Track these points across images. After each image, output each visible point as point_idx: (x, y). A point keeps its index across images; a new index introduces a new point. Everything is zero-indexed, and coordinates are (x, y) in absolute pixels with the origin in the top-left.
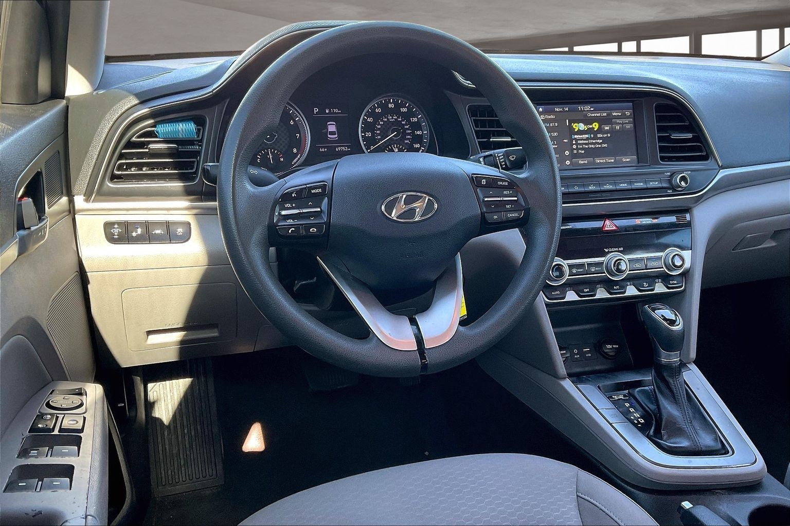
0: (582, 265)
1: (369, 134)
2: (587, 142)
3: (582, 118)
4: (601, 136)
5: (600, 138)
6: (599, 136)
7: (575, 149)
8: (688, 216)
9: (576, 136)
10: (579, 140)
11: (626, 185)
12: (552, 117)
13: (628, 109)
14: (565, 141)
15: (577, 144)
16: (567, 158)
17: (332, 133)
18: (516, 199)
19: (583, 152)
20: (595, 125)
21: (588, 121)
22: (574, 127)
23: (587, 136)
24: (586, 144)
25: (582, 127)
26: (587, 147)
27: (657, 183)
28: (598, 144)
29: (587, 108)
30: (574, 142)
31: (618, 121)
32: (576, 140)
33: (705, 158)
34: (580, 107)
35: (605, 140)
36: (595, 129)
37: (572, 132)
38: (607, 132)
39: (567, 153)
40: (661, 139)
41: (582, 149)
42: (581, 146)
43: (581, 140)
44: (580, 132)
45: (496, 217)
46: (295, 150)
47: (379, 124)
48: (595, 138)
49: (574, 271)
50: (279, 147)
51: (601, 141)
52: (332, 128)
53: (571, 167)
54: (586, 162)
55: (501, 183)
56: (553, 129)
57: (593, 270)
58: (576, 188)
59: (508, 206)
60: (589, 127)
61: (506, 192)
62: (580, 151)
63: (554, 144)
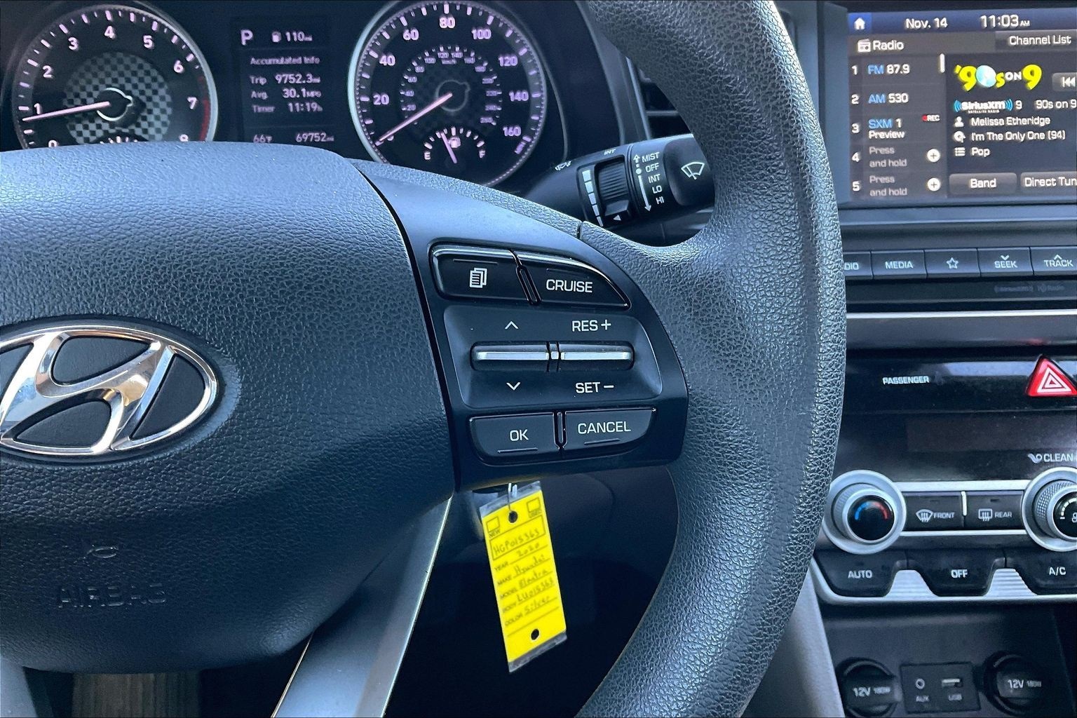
0: (951, 499)
1: (383, 99)
2: (1000, 122)
3: (992, 50)
4: (1049, 105)
5: (1044, 113)
6: (1040, 104)
7: (959, 145)
9: (966, 106)
10: (975, 116)
12: (895, 46)
14: (930, 118)
15: (967, 129)
16: (932, 170)
18: (624, 356)
19: (985, 153)
20: (1031, 73)
21: (1006, 59)
22: (963, 76)
23: (1001, 105)
24: (997, 130)
25: (987, 76)
26: (1000, 137)
28: (1037, 129)
29: (1009, 18)
30: (959, 123)
32: (966, 116)
34: (987, 17)
35: (1058, 118)
36: (1031, 86)
37: (954, 90)
38: (1067, 93)
39: (934, 155)
41: (981, 145)
42: (980, 137)
43: (982, 116)
44: (980, 94)
45: (521, 435)
47: (413, 73)
48: (1029, 111)
49: (924, 516)
51: (1047, 121)
53: (944, 199)
54: (992, 184)
55: (560, 285)
56: (896, 83)
57: (986, 518)
58: (953, 266)
59: (583, 388)
60: (1012, 76)
61: (579, 325)
62: (975, 151)
63: (895, 128)
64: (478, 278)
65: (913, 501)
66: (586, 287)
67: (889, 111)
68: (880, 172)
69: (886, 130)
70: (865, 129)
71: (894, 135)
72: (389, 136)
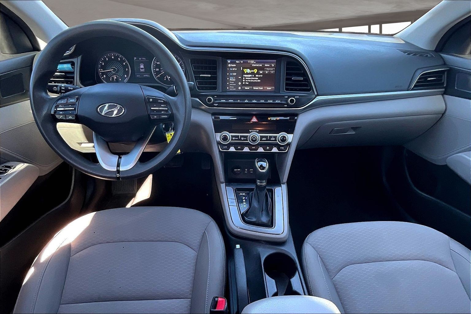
0: (238, 136)
1: (157, 70)
2: (250, 78)
3: (249, 67)
4: (258, 76)
5: (257, 77)
6: (257, 76)
7: (244, 82)
8: (296, 118)
9: (245, 76)
11: (263, 101)
12: (235, 65)
13: (273, 63)
14: (239, 77)
15: (245, 79)
16: (239, 86)
17: (142, 69)
18: (167, 109)
19: (248, 83)
20: (255, 70)
21: (252, 68)
22: (245, 71)
23: (250, 76)
24: (250, 80)
25: (248, 71)
26: (250, 81)
27: (280, 101)
28: (256, 80)
29: (252, 61)
30: (244, 78)
31: (267, 69)
33: (309, 90)
34: (249, 61)
35: (259, 78)
36: (255, 73)
37: (243, 73)
38: (261, 74)
39: (240, 83)
40: (287, 79)
41: (247, 82)
42: (247, 81)
43: (248, 77)
44: (247, 74)
45: (156, 117)
46: (126, 76)
48: (255, 77)
49: (234, 138)
50: (119, 74)
51: (258, 78)
52: (142, 66)
53: (241, 90)
54: (249, 88)
55: (160, 101)
56: (234, 71)
57: (242, 139)
58: (239, 101)
59: (162, 112)
60: (252, 71)
61: (162, 105)
62: (246, 83)
63: (234, 79)
64: (151, 100)
65: (232, 136)
66: (163, 101)
67: (233, 76)
68: (231, 86)
69: (233, 79)
70: (229, 79)
71: (234, 80)
72: (159, 76)
